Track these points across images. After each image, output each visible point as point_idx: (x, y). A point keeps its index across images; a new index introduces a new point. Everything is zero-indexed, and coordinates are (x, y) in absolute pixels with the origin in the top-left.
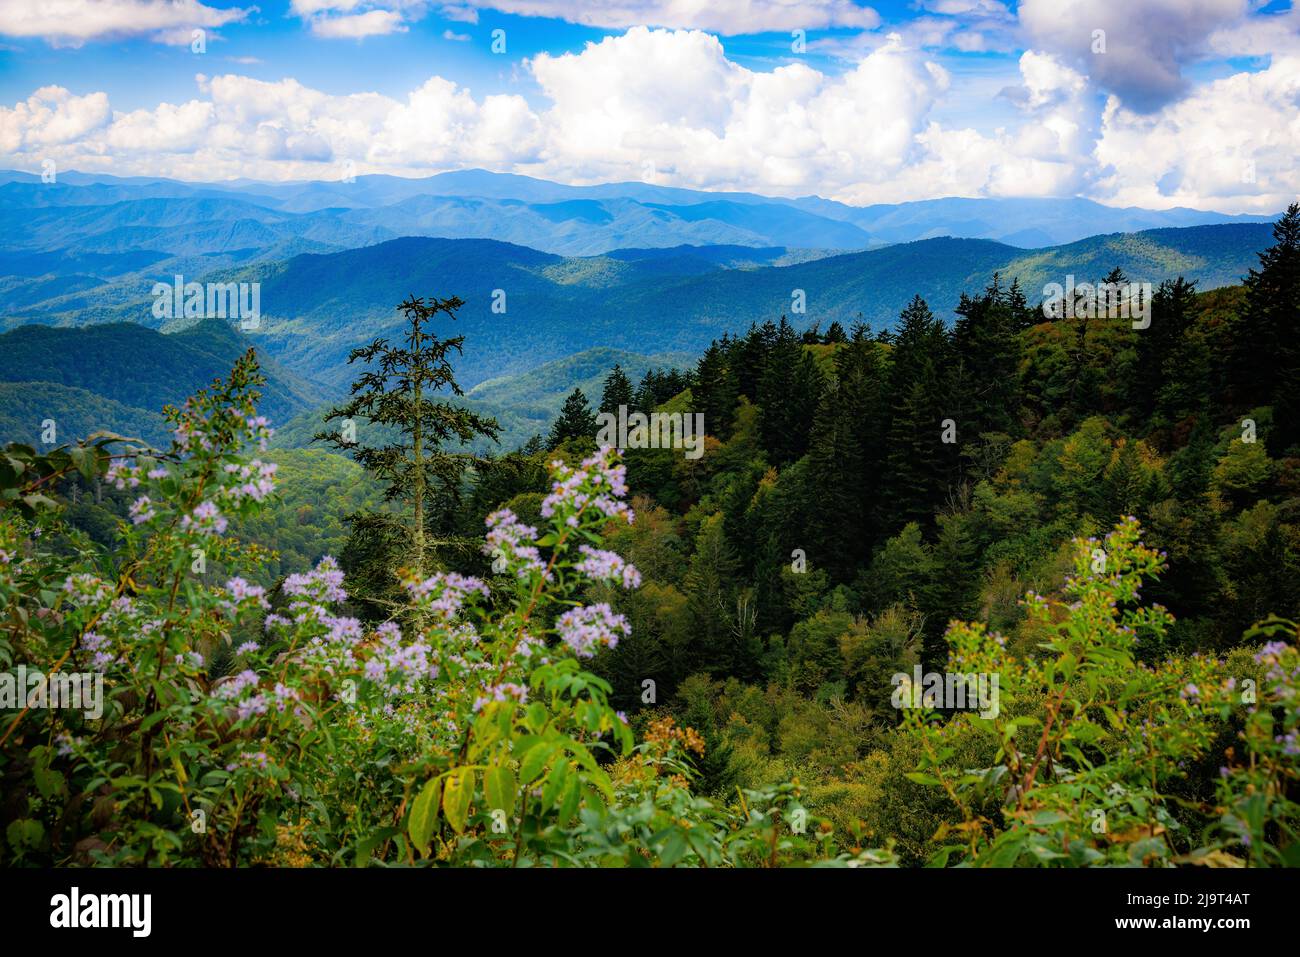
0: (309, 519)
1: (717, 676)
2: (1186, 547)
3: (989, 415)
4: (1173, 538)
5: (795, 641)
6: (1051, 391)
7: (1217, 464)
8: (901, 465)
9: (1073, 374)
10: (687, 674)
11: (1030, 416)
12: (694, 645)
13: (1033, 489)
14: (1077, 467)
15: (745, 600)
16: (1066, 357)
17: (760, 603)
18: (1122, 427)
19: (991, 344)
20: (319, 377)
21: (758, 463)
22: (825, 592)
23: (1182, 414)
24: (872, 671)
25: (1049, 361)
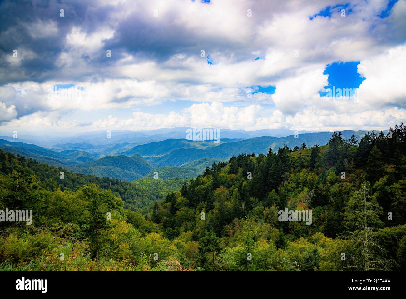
0: (155, 189)
1: (239, 219)
2: (325, 192)
3: (286, 169)
4: (322, 191)
5: (253, 212)
6: (295, 165)
7: (327, 177)
8: (271, 179)
9: (299, 162)
10: (234, 218)
11: (292, 169)
12: (235, 213)
13: (294, 182)
14: (302, 178)
15: (243, 204)
16: (297, 159)
17: (246, 205)
18: (309, 171)
19: (285, 157)
20: (155, 164)
21: (243, 179)
22: (258, 202)
23: (319, 168)
24: (270, 217)
25: (295, 159)
